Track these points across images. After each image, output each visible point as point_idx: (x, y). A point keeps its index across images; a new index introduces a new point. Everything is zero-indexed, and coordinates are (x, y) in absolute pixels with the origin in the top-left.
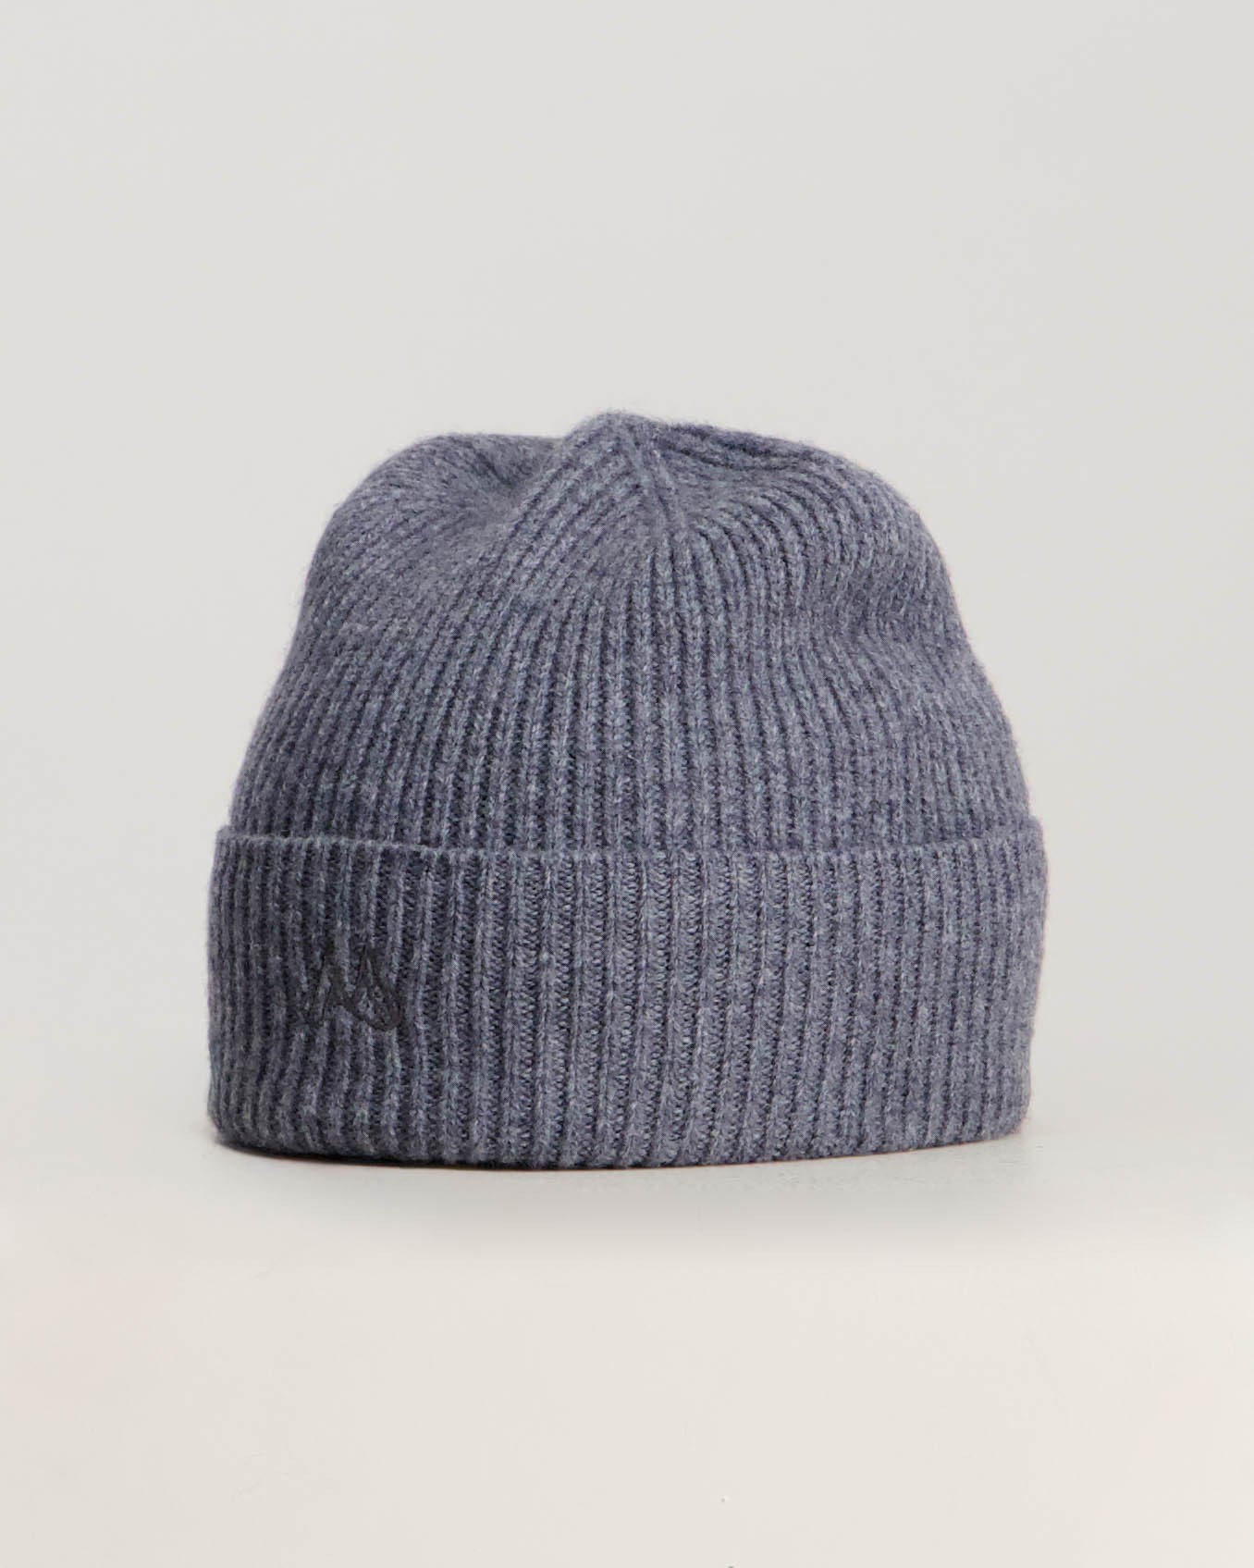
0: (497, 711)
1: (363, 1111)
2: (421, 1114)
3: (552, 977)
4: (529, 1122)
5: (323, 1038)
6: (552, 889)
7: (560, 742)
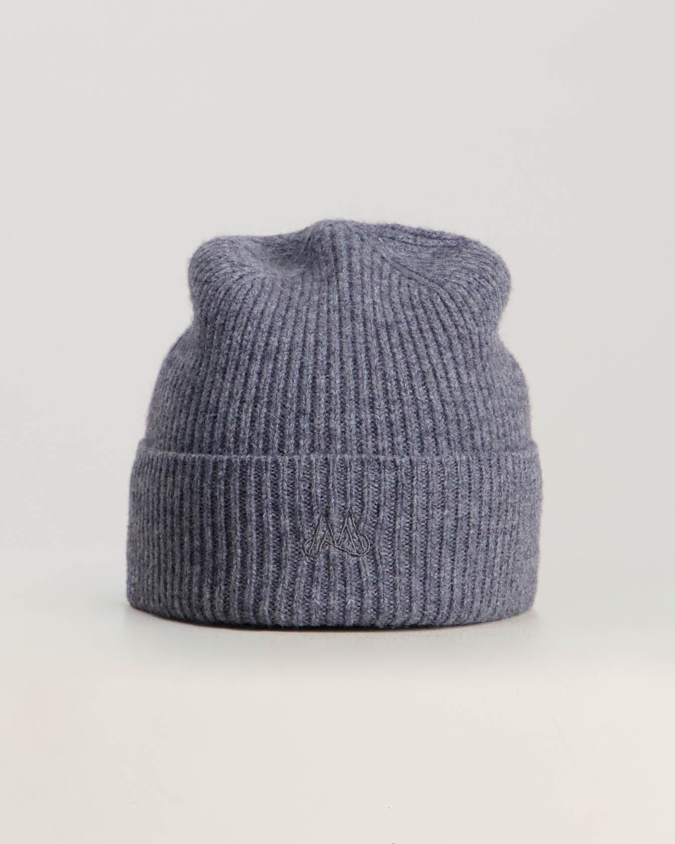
0: (398, 381)
1: (351, 601)
2: (386, 601)
3: (449, 523)
4: (438, 602)
5: (321, 562)
6: (448, 476)
7: (434, 397)
